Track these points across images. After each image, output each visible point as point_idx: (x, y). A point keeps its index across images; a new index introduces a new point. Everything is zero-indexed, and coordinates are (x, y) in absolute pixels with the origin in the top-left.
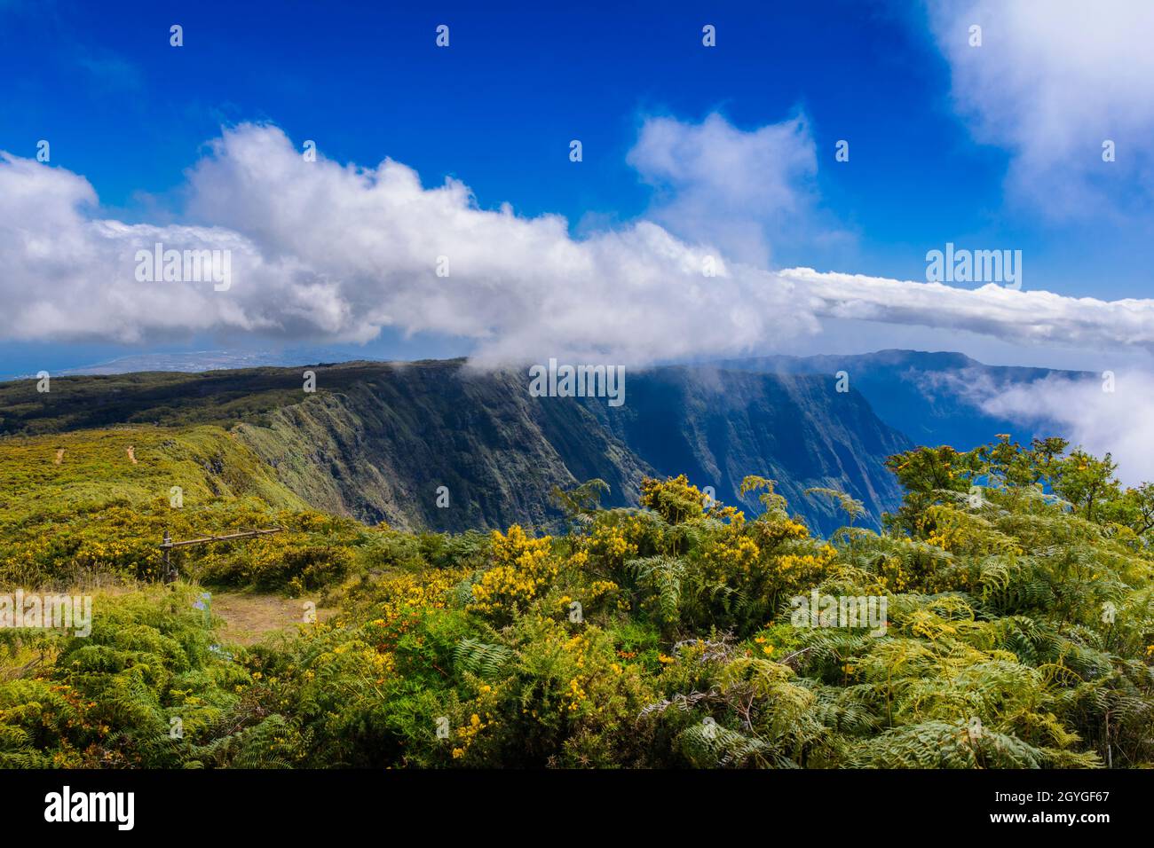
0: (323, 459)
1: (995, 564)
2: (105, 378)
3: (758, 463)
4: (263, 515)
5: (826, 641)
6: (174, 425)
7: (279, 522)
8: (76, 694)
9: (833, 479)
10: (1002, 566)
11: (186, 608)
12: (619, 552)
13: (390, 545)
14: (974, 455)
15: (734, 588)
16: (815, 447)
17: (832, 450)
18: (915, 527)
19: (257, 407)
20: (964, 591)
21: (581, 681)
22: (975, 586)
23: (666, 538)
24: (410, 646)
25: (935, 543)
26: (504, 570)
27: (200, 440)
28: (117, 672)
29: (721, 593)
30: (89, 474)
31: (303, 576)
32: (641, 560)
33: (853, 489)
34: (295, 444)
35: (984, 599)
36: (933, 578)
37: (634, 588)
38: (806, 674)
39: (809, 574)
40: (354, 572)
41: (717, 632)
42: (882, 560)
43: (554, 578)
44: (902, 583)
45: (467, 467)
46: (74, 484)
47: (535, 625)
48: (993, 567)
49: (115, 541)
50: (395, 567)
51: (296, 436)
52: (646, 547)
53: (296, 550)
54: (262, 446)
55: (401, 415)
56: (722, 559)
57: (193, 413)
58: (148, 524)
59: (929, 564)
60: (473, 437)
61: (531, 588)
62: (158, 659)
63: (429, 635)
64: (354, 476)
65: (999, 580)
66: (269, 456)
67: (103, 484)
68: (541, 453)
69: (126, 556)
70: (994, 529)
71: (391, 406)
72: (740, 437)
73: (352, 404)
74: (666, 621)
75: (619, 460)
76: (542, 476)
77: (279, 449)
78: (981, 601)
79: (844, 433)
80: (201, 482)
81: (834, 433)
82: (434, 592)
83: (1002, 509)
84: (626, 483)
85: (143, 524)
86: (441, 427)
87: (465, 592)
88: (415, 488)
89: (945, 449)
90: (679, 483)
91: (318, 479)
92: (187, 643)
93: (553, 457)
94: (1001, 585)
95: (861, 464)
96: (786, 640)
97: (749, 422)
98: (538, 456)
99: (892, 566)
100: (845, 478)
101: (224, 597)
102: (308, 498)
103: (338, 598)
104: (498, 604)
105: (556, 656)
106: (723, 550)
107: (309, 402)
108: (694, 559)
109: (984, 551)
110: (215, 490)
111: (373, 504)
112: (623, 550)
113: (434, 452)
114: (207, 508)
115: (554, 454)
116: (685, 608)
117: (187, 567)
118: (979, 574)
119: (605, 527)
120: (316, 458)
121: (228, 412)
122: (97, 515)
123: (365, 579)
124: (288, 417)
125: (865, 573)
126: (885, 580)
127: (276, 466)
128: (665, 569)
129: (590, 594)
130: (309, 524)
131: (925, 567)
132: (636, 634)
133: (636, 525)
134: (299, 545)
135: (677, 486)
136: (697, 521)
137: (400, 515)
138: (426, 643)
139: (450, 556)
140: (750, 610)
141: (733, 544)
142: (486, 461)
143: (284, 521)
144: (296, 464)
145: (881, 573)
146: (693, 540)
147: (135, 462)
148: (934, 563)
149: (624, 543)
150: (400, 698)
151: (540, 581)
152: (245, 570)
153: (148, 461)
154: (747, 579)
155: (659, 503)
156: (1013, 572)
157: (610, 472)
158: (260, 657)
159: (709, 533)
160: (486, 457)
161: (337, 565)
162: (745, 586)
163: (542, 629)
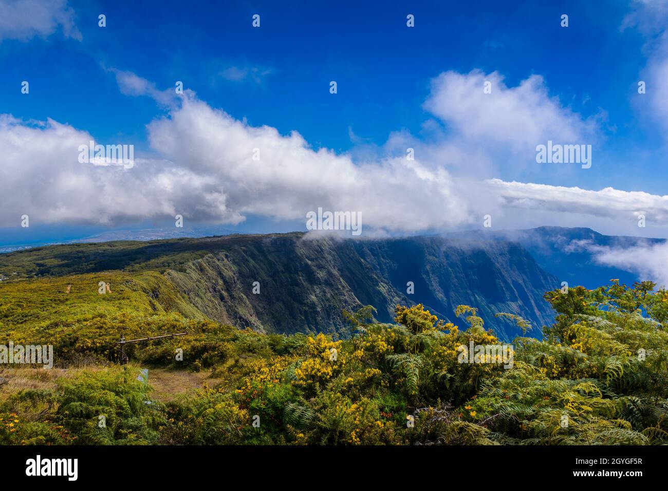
0: (215, 291)
1: (614, 361)
2: (95, 244)
3: (467, 293)
4: (180, 323)
5: (509, 409)
6: (133, 271)
7: (189, 327)
8: (66, 431)
9: (513, 303)
10: (618, 362)
11: (131, 380)
12: (382, 350)
13: (252, 341)
14: (598, 292)
15: (452, 374)
16: (502, 284)
17: (512, 286)
18: (563, 337)
19: (178, 261)
20: (595, 378)
21: (357, 432)
22: (601, 375)
23: (411, 342)
24: (257, 406)
25: (576, 347)
26: (314, 361)
27: (147, 279)
28: (90, 418)
29: (444, 377)
30: (85, 299)
31: (202, 359)
32: (396, 356)
33: (525, 309)
34: (200, 282)
35: (607, 383)
36: (576, 369)
37: (391, 373)
38: (497, 429)
39: (498, 367)
40: (231, 357)
41: (441, 403)
42: (543, 358)
43: (343, 366)
44: (556, 372)
45: (297, 295)
46: (76, 305)
47: (330, 397)
48: (613, 363)
49: (97, 338)
50: (255, 354)
51: (200, 277)
52: (399, 348)
53: (198, 344)
54: (181, 283)
55: (259, 265)
56: (444, 356)
57: (143, 264)
58: (116, 328)
59: (573, 360)
60: (301, 278)
61: (329, 372)
62: (113, 410)
63: (269, 400)
64: (233, 300)
65: (617, 371)
66: (185, 289)
67: (92, 305)
68: (340, 287)
69: (102, 346)
70: (613, 339)
71: (254, 259)
72: (456, 277)
73: (232, 258)
74: (410, 394)
75: (385, 291)
76: (340, 300)
77: (190, 285)
78: (606, 384)
79: (519, 276)
80: (147, 304)
81: (513, 276)
82: (275, 371)
83: (617, 326)
84: (390, 305)
85: (113, 328)
86: (282, 271)
87: (291, 373)
88: (267, 307)
89: (580, 288)
90: (419, 309)
91: (212, 302)
92: (131, 401)
93: (347, 289)
94: (618, 374)
95: (529, 294)
96: (485, 408)
97: (461, 269)
98: (338, 289)
99: (550, 361)
100: (520, 302)
101: (157, 371)
102: (207, 313)
103: (222, 372)
104: (310, 381)
105: (342, 417)
106: (445, 351)
107: (207, 258)
108: (427, 356)
109: (607, 353)
110: (155, 309)
111: (243, 316)
112: (385, 349)
113: (279, 287)
114: (149, 319)
115: (348, 288)
116: (422, 386)
117: (137, 353)
118: (604, 367)
119: (374, 335)
120: (211, 290)
121: (163, 263)
122: (88, 322)
123: (237, 361)
124: (196, 266)
125: (533, 367)
126: (545, 370)
127: (188, 294)
128: (409, 362)
129: (365, 376)
130: (206, 328)
131: (570, 363)
132: (392, 402)
133: (393, 334)
134: (200, 341)
135: (417, 311)
136: (430, 332)
137: (258, 323)
138: (267, 404)
139: (286, 348)
140: (462, 389)
141: (450, 347)
142: (308, 291)
143: (192, 326)
144: (200, 293)
145: (543, 366)
146: (427, 344)
147: (110, 292)
148: (576, 360)
149: (385, 345)
150: (252, 438)
151: (335, 367)
152: (169, 355)
153: (117, 292)
154: (460, 369)
155: (407, 322)
156: (625, 366)
157: (380, 298)
158: (173, 409)
159: (437, 339)
160: (308, 290)
161: (221, 353)
162: (459, 373)
163: (333, 400)
